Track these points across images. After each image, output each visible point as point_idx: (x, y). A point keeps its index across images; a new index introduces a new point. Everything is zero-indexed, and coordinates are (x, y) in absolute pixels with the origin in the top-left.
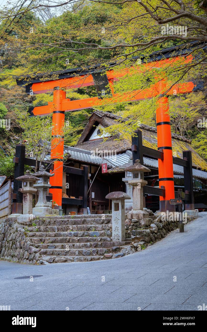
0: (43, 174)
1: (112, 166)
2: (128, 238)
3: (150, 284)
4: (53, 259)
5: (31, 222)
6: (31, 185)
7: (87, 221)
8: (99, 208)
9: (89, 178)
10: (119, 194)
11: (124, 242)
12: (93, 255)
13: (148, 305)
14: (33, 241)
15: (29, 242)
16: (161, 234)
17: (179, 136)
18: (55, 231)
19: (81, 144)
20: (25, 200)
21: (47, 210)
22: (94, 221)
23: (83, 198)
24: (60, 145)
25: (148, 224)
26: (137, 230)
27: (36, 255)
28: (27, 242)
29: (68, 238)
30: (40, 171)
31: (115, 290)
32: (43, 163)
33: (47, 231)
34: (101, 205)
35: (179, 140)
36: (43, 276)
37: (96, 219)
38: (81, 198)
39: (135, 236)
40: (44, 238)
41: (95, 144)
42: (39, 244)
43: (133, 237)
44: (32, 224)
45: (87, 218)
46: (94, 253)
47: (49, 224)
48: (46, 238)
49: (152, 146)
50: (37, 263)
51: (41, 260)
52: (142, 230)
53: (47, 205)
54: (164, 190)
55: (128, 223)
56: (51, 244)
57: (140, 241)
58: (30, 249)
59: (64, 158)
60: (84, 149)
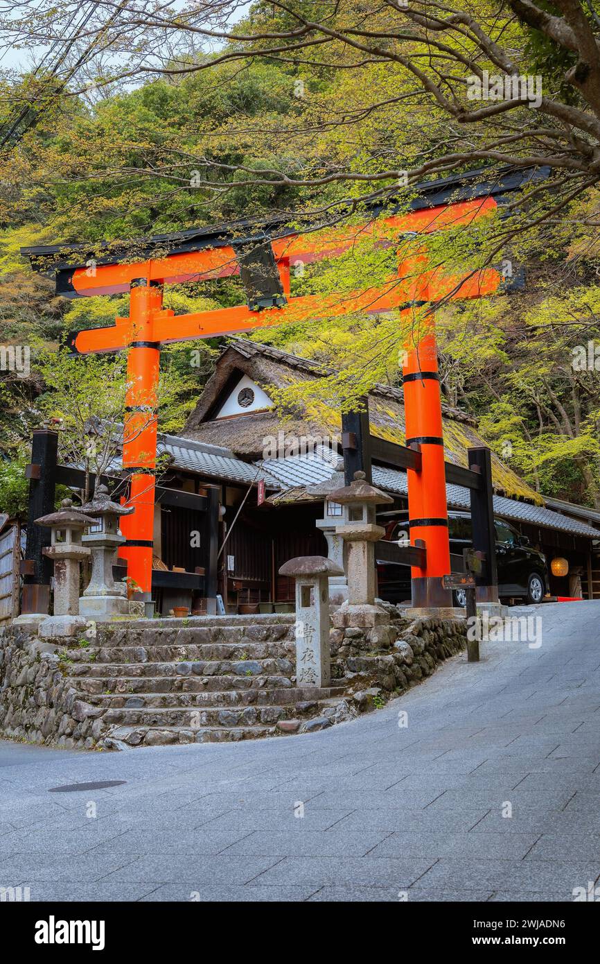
0: (105, 509)
1: (280, 487)
2: (337, 678)
3: (423, 805)
4: (140, 734)
5: (75, 636)
6: (75, 538)
7: (225, 634)
8: (247, 598)
9: (220, 519)
10: (314, 562)
11: (329, 689)
12: (247, 725)
13: (433, 862)
14: (84, 687)
15: (72, 691)
16: (421, 668)
17: (446, 406)
18: (140, 661)
19: (197, 427)
20: (58, 578)
21: (115, 604)
22: (244, 634)
23: (207, 572)
24: (150, 431)
25: (388, 641)
26: (361, 657)
27: (95, 724)
28: (67, 690)
29: (179, 678)
30: (95, 499)
31: (334, 822)
32: (104, 480)
33: (119, 660)
34: (250, 590)
35: (448, 417)
36: (125, 782)
37: (250, 627)
38: (199, 572)
39: (355, 674)
40: (113, 679)
41: (232, 429)
42: (99, 696)
43: (350, 675)
44: (77, 642)
45: (224, 625)
46: (249, 718)
47: (125, 641)
48: (118, 679)
49: (381, 433)
50: (97, 746)
51: (108, 739)
52: (372, 656)
53: (115, 590)
54: (424, 551)
55: (337, 638)
56: (132, 695)
57: (369, 685)
58: (77, 708)
59: (157, 466)
60: (203, 441)
